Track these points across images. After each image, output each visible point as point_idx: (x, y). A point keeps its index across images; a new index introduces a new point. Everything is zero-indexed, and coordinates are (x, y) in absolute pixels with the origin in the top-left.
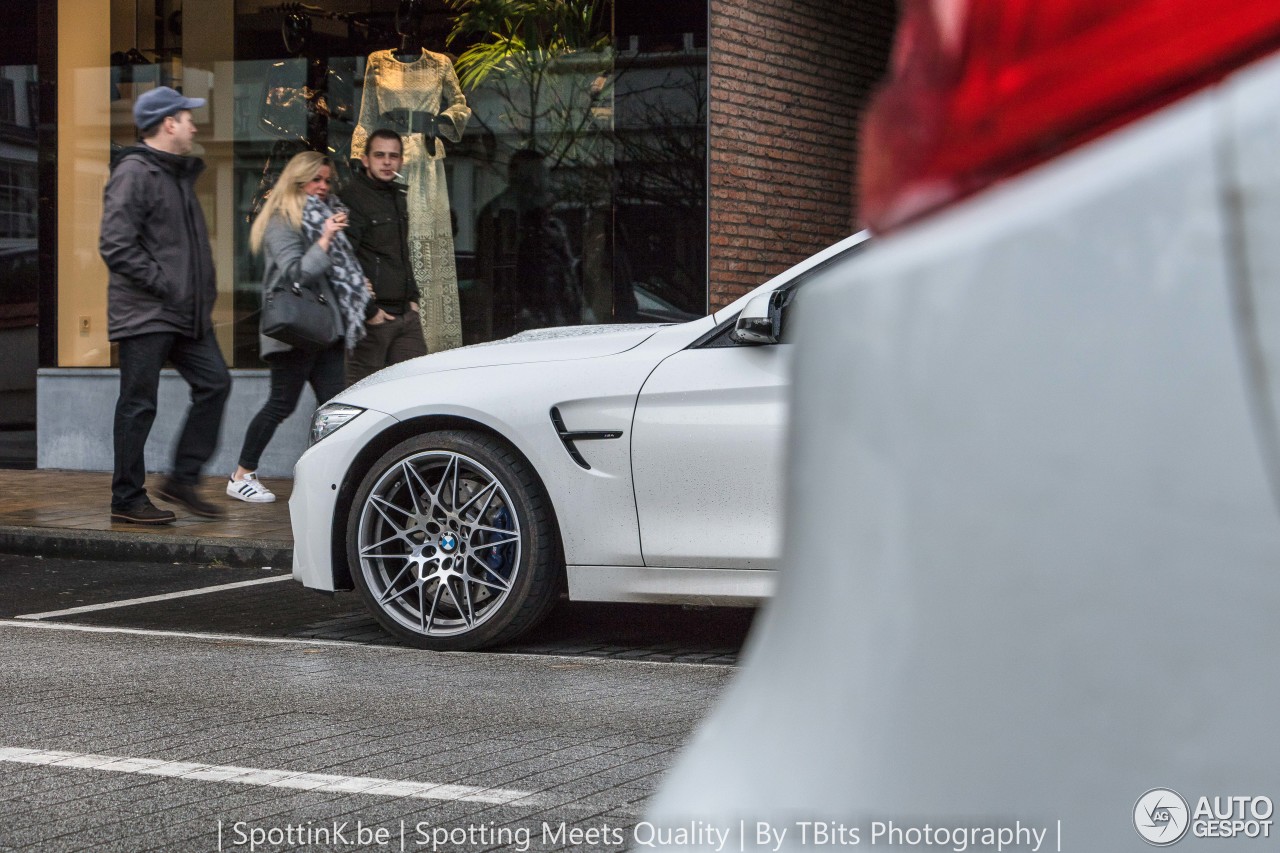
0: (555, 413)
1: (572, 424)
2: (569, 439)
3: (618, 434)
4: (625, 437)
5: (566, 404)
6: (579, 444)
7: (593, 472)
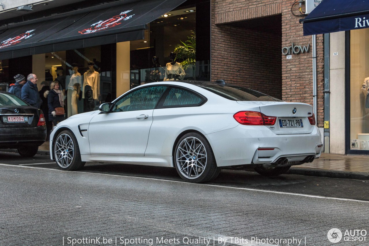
0: (79, 126)
1: (82, 128)
2: (81, 131)
3: (86, 130)
4: (87, 130)
5: (81, 125)
6: (82, 132)
7: (84, 137)
